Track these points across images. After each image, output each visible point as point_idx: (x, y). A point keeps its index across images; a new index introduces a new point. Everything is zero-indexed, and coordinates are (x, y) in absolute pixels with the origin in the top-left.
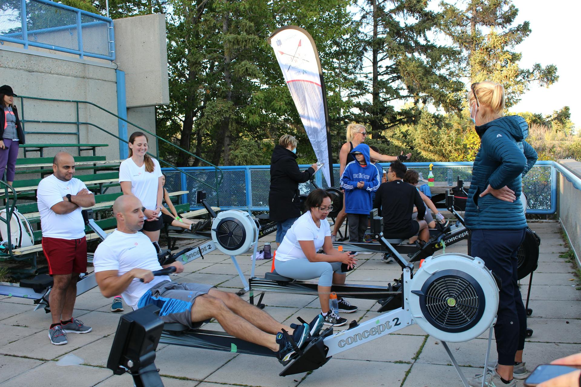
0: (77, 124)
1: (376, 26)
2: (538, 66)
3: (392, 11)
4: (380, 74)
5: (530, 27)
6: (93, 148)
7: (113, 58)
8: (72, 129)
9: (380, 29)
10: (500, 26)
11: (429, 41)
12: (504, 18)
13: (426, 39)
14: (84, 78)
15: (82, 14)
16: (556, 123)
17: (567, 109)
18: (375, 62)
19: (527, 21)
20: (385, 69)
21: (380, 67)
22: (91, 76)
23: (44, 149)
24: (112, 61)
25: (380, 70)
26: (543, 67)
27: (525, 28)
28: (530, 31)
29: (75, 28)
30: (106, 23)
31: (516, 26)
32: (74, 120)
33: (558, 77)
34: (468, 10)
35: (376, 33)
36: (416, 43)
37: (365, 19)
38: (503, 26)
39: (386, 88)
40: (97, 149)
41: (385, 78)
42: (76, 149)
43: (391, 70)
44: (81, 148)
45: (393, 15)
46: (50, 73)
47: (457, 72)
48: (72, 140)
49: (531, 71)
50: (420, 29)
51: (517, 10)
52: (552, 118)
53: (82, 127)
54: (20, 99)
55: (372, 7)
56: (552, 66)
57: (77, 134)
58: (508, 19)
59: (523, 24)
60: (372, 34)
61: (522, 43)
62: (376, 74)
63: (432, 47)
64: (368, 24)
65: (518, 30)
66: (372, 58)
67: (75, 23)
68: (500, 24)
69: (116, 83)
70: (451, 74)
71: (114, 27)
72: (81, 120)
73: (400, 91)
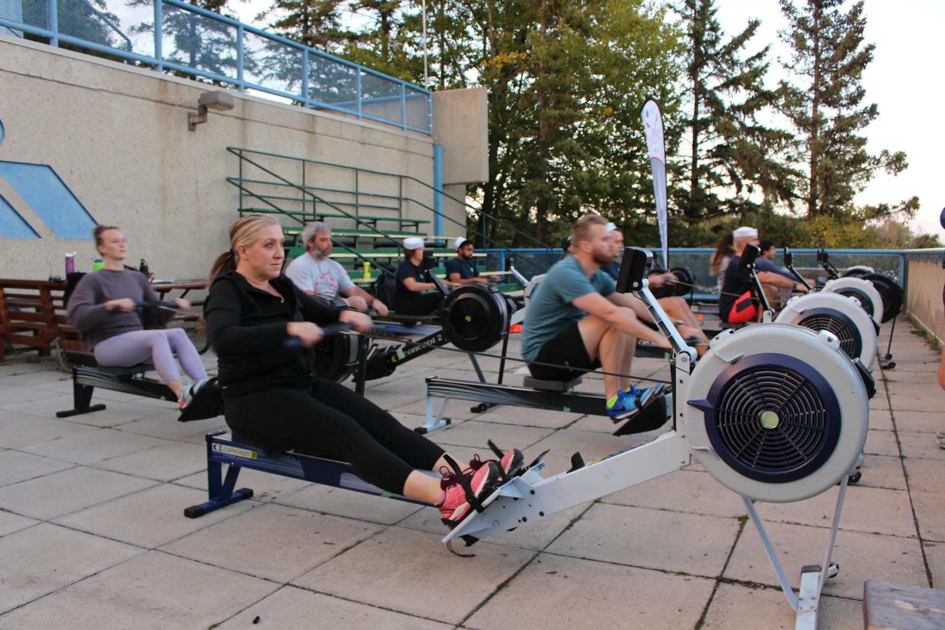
0: (400, 199)
1: (696, 104)
2: (886, 153)
3: (717, 88)
4: (700, 158)
5: (878, 110)
6: (416, 224)
7: (431, 132)
8: (395, 204)
9: (701, 107)
10: (845, 108)
11: (756, 123)
12: (850, 99)
13: (754, 120)
14: (406, 152)
15: (406, 86)
16: (903, 215)
17: (916, 199)
18: (695, 145)
19: (875, 103)
20: (706, 153)
21: (700, 150)
22: (412, 150)
23: (378, 222)
24: (429, 135)
25: (700, 154)
26: (892, 153)
27: (872, 111)
28: (878, 114)
29: (398, 100)
30: (424, 95)
31: (863, 108)
32: (396, 195)
33: (907, 164)
34: (810, 90)
35: (696, 113)
36: (742, 124)
37: (684, 96)
38: (848, 108)
39: (709, 173)
40: (420, 225)
41: (706, 162)
42: (397, 223)
43: (712, 154)
44: (404, 223)
45: (717, 92)
46: (379, 146)
47: (796, 156)
48: (395, 215)
49: (878, 158)
50: (748, 108)
51: (864, 91)
52: (899, 208)
53: (404, 203)
54: (355, 171)
55: (693, 83)
56: (901, 153)
57: (399, 210)
58: (854, 100)
59: (870, 106)
60: (692, 113)
61: (868, 126)
62: (695, 158)
63: (761, 130)
64: (688, 101)
65: (864, 112)
66: (691, 140)
67: (398, 94)
68: (845, 105)
69: (433, 158)
70: (789, 158)
71: (433, 100)
72: (404, 196)
73: (722, 178)
